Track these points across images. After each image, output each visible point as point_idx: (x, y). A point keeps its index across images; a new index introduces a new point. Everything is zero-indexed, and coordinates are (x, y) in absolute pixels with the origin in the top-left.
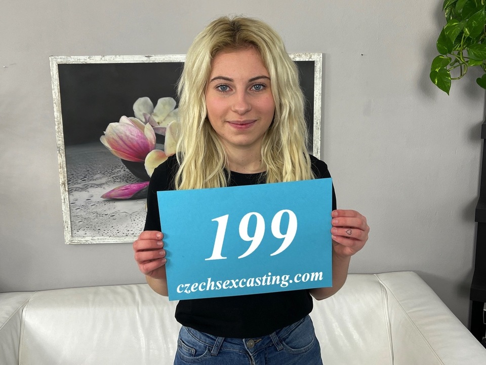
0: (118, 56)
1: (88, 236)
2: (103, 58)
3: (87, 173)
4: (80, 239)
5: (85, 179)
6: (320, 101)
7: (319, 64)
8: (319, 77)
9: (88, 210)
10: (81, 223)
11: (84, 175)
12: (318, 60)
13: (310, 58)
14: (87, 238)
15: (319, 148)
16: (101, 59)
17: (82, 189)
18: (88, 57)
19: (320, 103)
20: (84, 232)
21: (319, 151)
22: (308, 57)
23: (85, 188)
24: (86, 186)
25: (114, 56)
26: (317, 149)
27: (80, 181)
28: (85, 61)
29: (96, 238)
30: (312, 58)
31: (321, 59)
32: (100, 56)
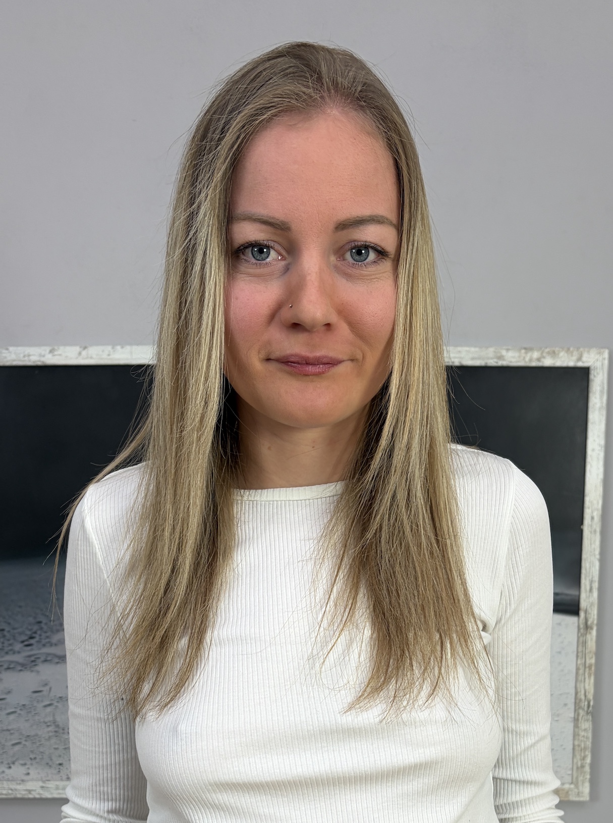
0: (119, 347)
1: (32, 780)
2: (84, 353)
3: (35, 628)
4: (13, 786)
5: (32, 641)
6: (601, 463)
7: (601, 374)
8: (598, 405)
9: (37, 718)
10: (17, 748)
11: (29, 633)
12: (598, 364)
13: (579, 359)
14: (30, 785)
15: (596, 578)
16: (80, 354)
17: (23, 667)
18: (48, 349)
19: (601, 469)
20: (23, 770)
21: (596, 585)
22: (574, 358)
23: (31, 664)
24: (33, 659)
25: (109, 348)
26: (591, 582)
27: (18, 647)
28: (43, 359)
29: (51, 785)
30: (584, 359)
31: (606, 362)
32: (77, 349)
